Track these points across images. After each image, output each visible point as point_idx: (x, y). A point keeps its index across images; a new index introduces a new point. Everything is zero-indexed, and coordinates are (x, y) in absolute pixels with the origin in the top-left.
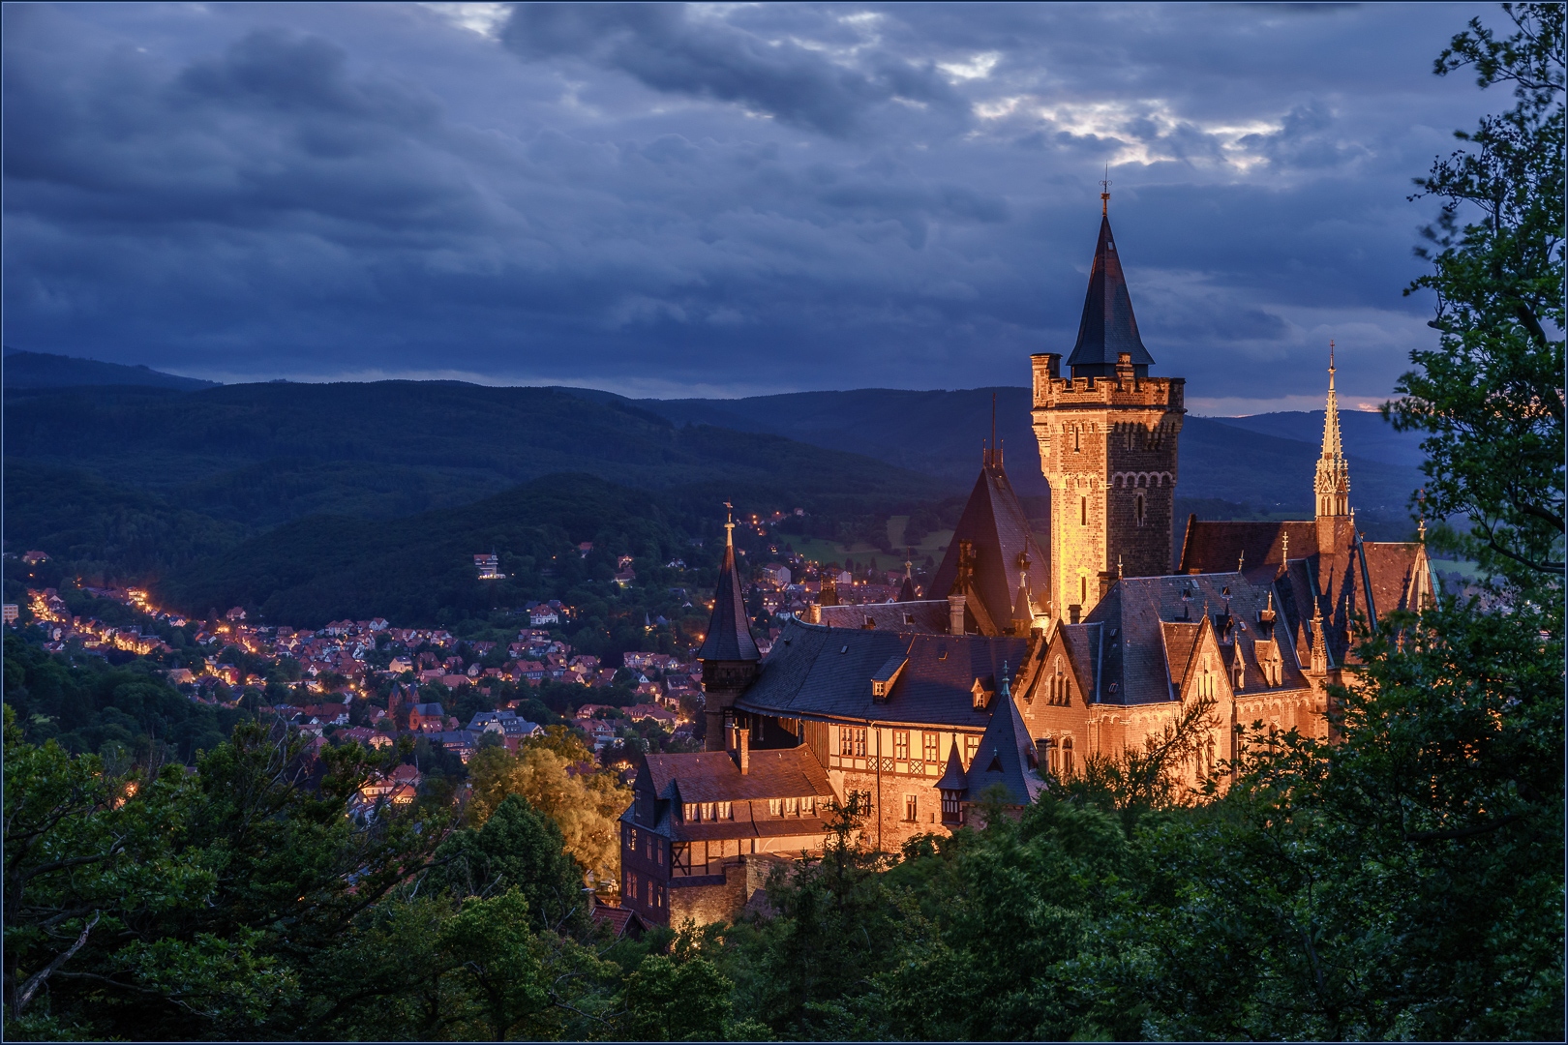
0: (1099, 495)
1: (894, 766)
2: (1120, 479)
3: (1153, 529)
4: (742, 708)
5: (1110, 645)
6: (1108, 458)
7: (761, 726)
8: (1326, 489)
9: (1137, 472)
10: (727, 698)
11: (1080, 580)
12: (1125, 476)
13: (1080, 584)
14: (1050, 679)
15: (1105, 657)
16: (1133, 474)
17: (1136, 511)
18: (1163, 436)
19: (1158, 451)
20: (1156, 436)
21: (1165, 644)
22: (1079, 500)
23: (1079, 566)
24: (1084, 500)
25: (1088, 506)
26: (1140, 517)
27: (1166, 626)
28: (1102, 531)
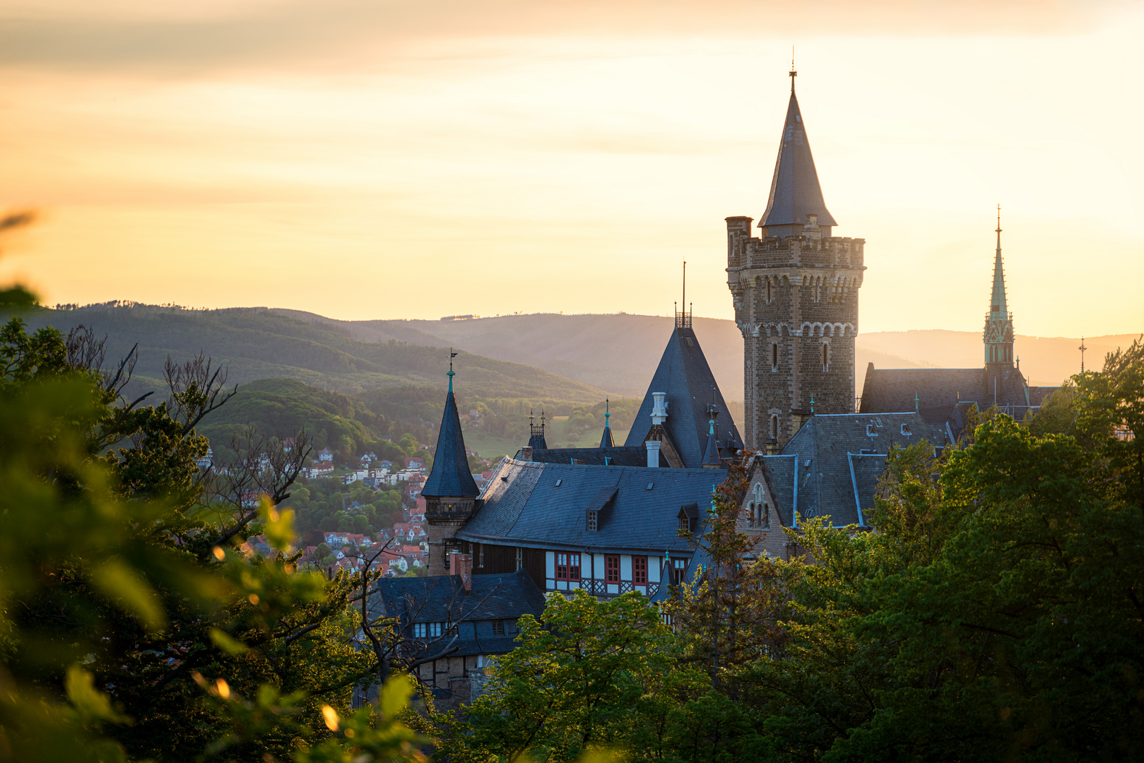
0: (789, 343)
1: (606, 588)
2: (807, 327)
3: (836, 373)
4: (464, 538)
5: (804, 475)
6: (798, 309)
7: (481, 554)
8: (994, 338)
9: (823, 323)
10: (449, 530)
11: (771, 420)
12: (812, 326)
13: (771, 424)
14: (748, 505)
15: (800, 485)
16: (819, 324)
17: (822, 358)
18: (846, 290)
19: (841, 303)
20: (840, 290)
21: (853, 474)
22: (771, 347)
23: (770, 408)
24: (775, 346)
25: (779, 353)
26: (825, 363)
27: (853, 458)
28: (791, 375)
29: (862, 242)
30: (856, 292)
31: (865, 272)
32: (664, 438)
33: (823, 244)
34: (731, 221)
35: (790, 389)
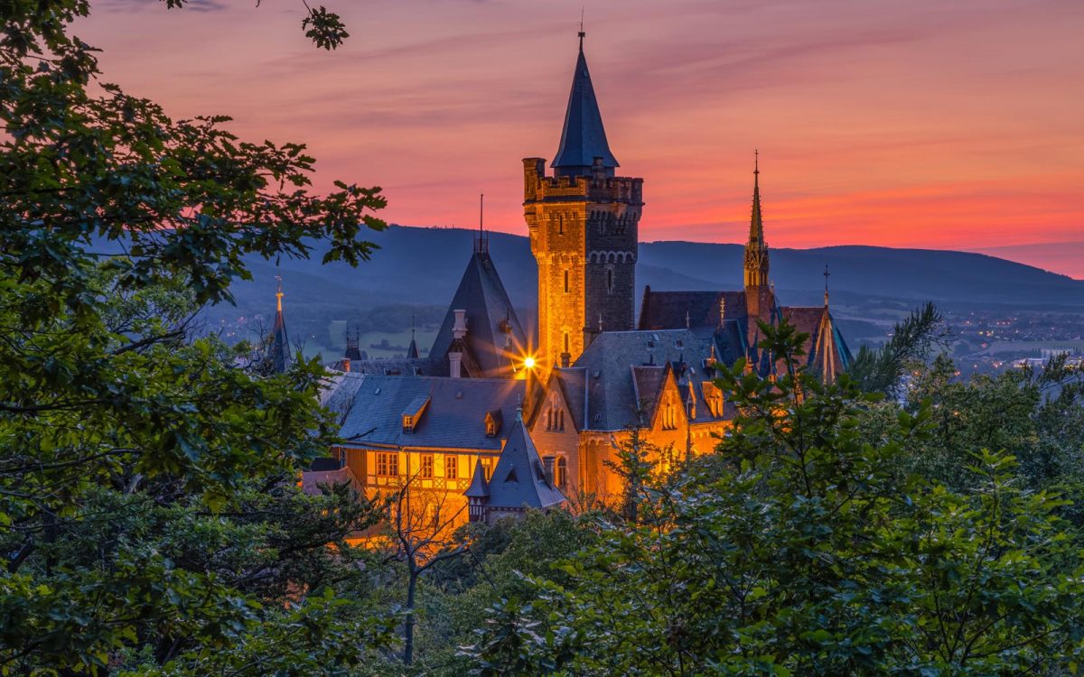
0: (579, 269)
1: (421, 484)
2: (594, 256)
3: (619, 296)
5: (594, 384)
6: (586, 240)
8: (752, 265)
9: (607, 251)
11: (563, 336)
12: (599, 254)
13: (563, 339)
14: (547, 411)
15: (590, 393)
16: (605, 253)
17: (607, 282)
18: (627, 223)
19: (623, 234)
20: (622, 223)
21: (635, 384)
22: (562, 273)
23: (562, 325)
24: (566, 273)
25: (570, 278)
26: (610, 286)
27: (636, 370)
28: (581, 297)
29: (640, 181)
30: (636, 225)
31: (643, 207)
32: (464, 350)
33: (608, 183)
34: (527, 162)
35: (580, 309)
